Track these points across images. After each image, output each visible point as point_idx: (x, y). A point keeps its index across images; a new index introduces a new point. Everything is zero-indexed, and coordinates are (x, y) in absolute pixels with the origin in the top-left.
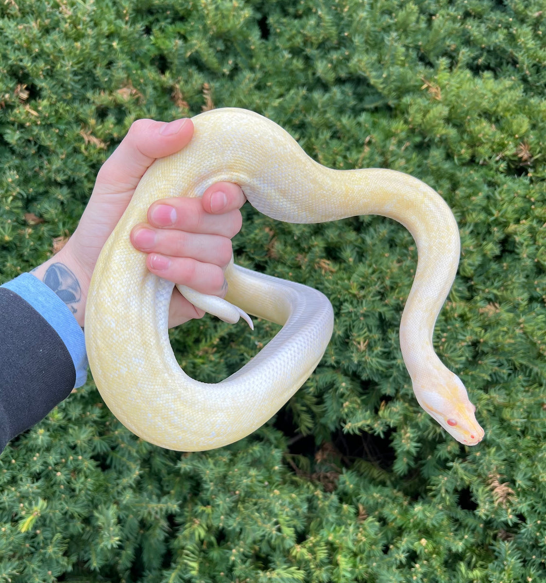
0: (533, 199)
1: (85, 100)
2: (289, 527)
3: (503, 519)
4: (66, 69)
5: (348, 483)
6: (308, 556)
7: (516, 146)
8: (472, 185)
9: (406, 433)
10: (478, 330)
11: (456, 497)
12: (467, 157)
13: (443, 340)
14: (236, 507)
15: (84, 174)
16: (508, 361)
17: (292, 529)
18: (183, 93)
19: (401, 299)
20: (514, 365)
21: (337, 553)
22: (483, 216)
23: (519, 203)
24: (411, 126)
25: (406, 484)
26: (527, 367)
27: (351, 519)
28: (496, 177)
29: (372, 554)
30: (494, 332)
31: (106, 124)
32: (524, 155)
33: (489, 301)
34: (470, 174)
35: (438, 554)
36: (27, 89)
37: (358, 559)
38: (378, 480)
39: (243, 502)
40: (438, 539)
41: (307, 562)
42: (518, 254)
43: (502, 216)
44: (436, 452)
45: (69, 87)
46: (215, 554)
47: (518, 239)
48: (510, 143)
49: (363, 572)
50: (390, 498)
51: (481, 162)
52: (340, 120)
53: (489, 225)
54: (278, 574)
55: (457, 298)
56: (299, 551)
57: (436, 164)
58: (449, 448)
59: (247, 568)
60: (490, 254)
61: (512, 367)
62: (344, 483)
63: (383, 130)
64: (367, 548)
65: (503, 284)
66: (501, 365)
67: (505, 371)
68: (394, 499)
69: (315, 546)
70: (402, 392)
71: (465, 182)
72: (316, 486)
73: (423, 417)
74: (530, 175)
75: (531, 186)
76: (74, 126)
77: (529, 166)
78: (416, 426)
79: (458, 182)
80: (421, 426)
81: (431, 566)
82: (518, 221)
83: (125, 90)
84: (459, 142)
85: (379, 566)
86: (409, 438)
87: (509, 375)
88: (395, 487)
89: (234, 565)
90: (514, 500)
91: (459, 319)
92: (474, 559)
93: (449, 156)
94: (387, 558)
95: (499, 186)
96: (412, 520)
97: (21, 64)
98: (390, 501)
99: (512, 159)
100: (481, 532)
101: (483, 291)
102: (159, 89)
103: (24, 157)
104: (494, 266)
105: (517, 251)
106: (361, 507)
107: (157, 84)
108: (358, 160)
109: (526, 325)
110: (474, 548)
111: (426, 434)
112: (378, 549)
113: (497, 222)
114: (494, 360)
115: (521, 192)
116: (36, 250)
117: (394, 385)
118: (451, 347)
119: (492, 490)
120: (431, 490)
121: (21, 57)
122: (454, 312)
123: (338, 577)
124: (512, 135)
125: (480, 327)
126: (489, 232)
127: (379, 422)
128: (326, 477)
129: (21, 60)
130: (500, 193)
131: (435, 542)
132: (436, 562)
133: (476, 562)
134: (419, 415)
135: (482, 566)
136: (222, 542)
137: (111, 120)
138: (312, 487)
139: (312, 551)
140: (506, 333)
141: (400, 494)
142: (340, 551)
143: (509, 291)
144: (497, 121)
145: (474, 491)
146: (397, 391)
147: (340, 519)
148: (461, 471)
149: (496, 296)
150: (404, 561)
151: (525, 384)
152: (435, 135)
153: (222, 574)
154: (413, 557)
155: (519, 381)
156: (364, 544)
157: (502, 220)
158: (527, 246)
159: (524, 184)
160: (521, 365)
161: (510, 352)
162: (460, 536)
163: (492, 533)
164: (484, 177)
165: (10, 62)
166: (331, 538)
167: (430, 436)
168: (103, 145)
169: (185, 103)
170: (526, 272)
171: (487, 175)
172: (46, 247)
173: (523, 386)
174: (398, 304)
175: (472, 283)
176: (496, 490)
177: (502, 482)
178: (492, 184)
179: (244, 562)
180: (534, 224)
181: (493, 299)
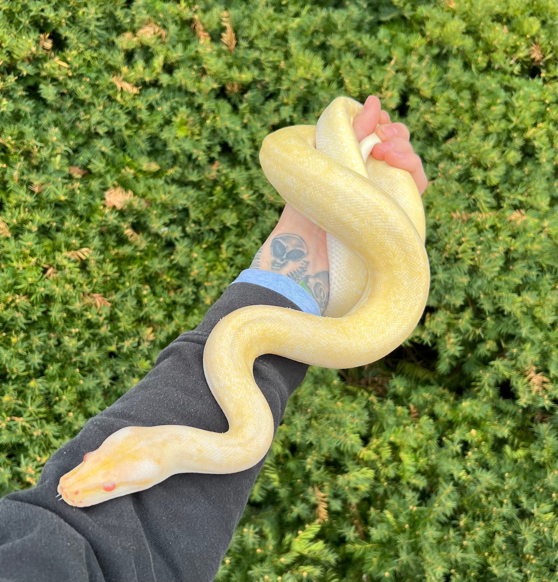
0: (547, 101)
1: (111, 45)
2: (355, 433)
3: (540, 405)
4: (91, 16)
5: (398, 386)
6: (374, 457)
7: (528, 47)
8: (490, 93)
9: (450, 338)
10: (509, 239)
11: (497, 390)
12: (484, 65)
13: (478, 252)
14: (310, 423)
15: (123, 124)
16: (536, 263)
17: (358, 435)
18: (203, 24)
19: (437, 217)
20: (541, 266)
21: (399, 451)
22: (503, 124)
23: (536, 107)
24: (429, 39)
25: (448, 380)
26: (552, 267)
27: (406, 419)
28: (512, 82)
29: (428, 447)
30: (523, 240)
31: (136, 68)
32: (536, 55)
33: (515, 208)
34: (488, 81)
35: (486, 440)
36: (50, 37)
37: (418, 453)
38: (423, 379)
39: (316, 418)
40: (485, 428)
41: (373, 462)
42: (537, 159)
43: (521, 123)
44: (476, 351)
45: (95, 34)
46: (292, 465)
47: (537, 144)
48: (523, 44)
49: (424, 464)
50: (438, 396)
51: (496, 67)
52: (360, 39)
53: (509, 132)
54: (354, 476)
55: (487, 209)
56: (366, 453)
57: (457, 77)
58: (488, 346)
59: (322, 473)
60: (513, 162)
61: (540, 269)
62: (395, 387)
63: (402, 45)
64: (425, 443)
65: (526, 190)
66: (530, 268)
67: (534, 273)
68: (442, 396)
69: (378, 447)
70: (444, 302)
71: (484, 92)
72: (370, 393)
73: (464, 323)
74: (543, 75)
75: (545, 86)
76: (106, 74)
77: (542, 67)
78: (458, 331)
79: (478, 92)
80: (462, 330)
81: (481, 452)
82: (535, 125)
83: (147, 29)
84: (475, 51)
85: (438, 458)
86: (453, 344)
87: (538, 276)
88: (440, 385)
89: (310, 472)
90: (550, 387)
91: (491, 230)
92: (516, 441)
93: (467, 66)
94: (444, 450)
95: (515, 91)
96: (461, 414)
97: (43, 14)
98: (438, 398)
99: (526, 60)
100: (521, 416)
101: (509, 198)
102: (179, 22)
103: (59, 110)
104: (517, 173)
105: (537, 156)
106: (412, 407)
107: (177, 18)
108: (383, 81)
109: (550, 229)
110: (515, 431)
111: (466, 336)
112: (434, 443)
113: (516, 129)
114: (524, 264)
115: (536, 95)
116: (90, 205)
117: (436, 297)
118: (486, 259)
119: (529, 380)
120: (475, 386)
121: (43, 7)
122: (486, 224)
123: (404, 471)
124: (523, 35)
125: (510, 236)
126: (510, 139)
127: (426, 332)
128: (374, 382)
129: (42, 10)
130: (517, 99)
131: (482, 430)
132: (485, 448)
133: (518, 443)
134: (460, 320)
135: (523, 446)
136: (296, 453)
137: (140, 64)
138: (366, 394)
139: (377, 452)
140: (534, 239)
141: (446, 391)
142: (402, 449)
143: (533, 197)
144: (509, 22)
145: (514, 384)
146: (440, 301)
147: (397, 420)
148: (501, 368)
149: (521, 202)
150: (459, 451)
151: (551, 282)
152: (452, 47)
153: (299, 480)
154: (466, 446)
155: (547, 280)
156: (422, 440)
157: (521, 126)
158: (546, 151)
159: (538, 86)
160: (548, 266)
161: (536, 256)
162: (503, 423)
163: (530, 417)
164: (500, 83)
165: (32, 14)
166: (392, 439)
167: (471, 338)
168: (135, 90)
169: (206, 34)
170: (546, 177)
171: (503, 79)
172: (98, 201)
173: (550, 284)
174: (436, 223)
175: (498, 191)
176: (532, 380)
177: (538, 372)
178: (508, 89)
179: (318, 469)
180: (551, 127)
181: (518, 205)
